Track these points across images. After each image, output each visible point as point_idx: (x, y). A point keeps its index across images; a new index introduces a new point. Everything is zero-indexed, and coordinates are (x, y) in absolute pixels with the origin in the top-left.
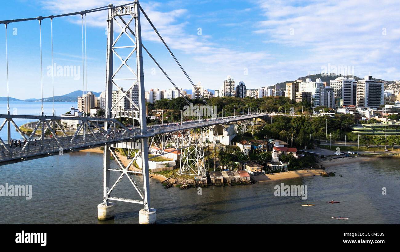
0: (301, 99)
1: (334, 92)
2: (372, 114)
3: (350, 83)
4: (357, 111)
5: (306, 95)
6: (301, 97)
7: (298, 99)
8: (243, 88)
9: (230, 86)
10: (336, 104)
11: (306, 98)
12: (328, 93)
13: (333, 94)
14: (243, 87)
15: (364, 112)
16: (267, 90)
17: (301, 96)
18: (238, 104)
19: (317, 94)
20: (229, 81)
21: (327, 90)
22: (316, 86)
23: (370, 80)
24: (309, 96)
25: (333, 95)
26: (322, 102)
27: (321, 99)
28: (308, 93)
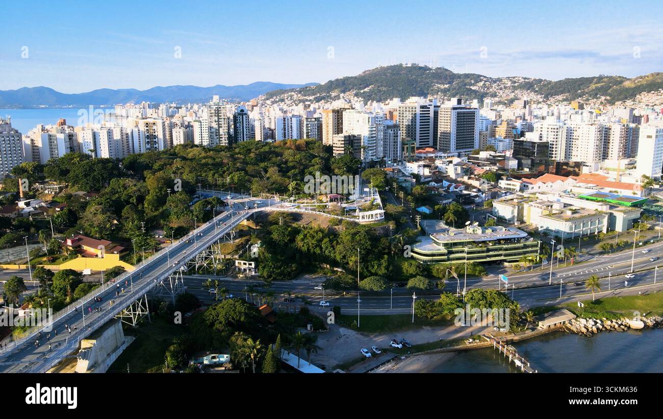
0: (343, 149)
1: (400, 130)
2: (459, 172)
3: (429, 108)
4: (437, 167)
5: (352, 141)
6: (343, 146)
7: (338, 149)
8: (244, 120)
9: (218, 116)
10: (404, 152)
11: (352, 147)
12: (391, 132)
13: (399, 135)
14: (244, 117)
15: (447, 169)
16: (291, 119)
17: (341, 144)
18: (214, 175)
19: (372, 137)
20: (214, 107)
21: (389, 127)
22: (369, 121)
23: (459, 106)
24: (356, 141)
25: (399, 137)
26: (380, 150)
27: (379, 145)
28: (354, 136)
